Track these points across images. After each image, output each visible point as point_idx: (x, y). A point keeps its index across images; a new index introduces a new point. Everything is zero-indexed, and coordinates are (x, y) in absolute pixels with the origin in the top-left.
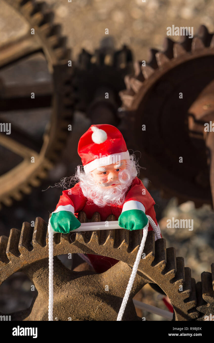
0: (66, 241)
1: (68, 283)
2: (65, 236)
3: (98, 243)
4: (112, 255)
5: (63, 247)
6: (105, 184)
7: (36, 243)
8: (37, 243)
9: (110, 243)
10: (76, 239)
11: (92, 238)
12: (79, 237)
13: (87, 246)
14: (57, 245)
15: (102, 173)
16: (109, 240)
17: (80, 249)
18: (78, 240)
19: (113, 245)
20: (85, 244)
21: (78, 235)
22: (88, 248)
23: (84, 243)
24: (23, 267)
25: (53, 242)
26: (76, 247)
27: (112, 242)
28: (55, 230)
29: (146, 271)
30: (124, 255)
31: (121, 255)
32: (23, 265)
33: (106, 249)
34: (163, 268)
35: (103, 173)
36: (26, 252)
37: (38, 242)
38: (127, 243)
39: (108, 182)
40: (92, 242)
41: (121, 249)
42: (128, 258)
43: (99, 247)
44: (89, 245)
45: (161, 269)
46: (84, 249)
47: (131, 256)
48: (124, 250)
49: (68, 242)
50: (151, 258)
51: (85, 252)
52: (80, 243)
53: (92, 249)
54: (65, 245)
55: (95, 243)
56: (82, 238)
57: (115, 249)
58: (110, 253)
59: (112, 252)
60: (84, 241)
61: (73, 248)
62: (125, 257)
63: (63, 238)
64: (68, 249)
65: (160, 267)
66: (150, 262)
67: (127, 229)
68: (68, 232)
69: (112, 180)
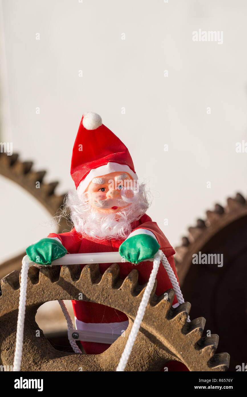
0: (46, 278)
1: (51, 362)
2: (45, 270)
3: (90, 281)
4: (110, 300)
5: (43, 289)
6: (103, 202)
8: (7, 284)
9: (108, 280)
10: (61, 274)
11: (83, 272)
12: (64, 271)
13: (75, 286)
14: (35, 285)
15: (99, 190)
16: (108, 277)
17: (65, 292)
18: (63, 276)
19: (111, 283)
20: (72, 283)
21: (63, 268)
23: (72, 280)
26: (61, 288)
29: (159, 329)
30: (127, 300)
31: (123, 301)
33: (102, 290)
34: (183, 322)
35: (101, 190)
37: (8, 282)
38: (131, 280)
39: (106, 200)
40: (82, 280)
41: (122, 289)
42: (132, 305)
43: (92, 288)
44: (78, 285)
45: (180, 324)
46: (71, 292)
47: (137, 302)
48: (127, 291)
49: (49, 279)
50: (165, 305)
51: (73, 296)
52: (66, 280)
53: (83, 291)
54: (45, 285)
55: (86, 281)
56: (68, 272)
57: (114, 290)
58: (108, 298)
59: (110, 296)
60: (71, 277)
61: (56, 290)
62: (128, 303)
63: (43, 273)
64: (50, 292)
65: (179, 321)
66: (164, 312)
67: (130, 261)
68: (49, 262)
69: (112, 196)
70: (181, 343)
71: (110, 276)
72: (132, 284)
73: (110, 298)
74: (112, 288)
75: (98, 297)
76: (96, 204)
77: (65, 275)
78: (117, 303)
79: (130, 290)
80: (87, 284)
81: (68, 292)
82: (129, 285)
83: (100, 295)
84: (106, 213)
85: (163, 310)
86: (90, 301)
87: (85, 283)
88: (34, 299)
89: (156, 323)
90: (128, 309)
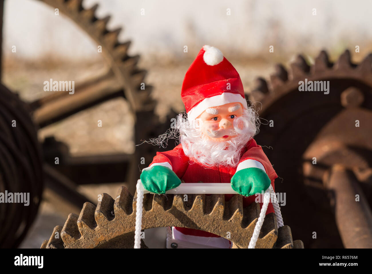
0: (159, 206)
2: (158, 198)
3: (202, 211)
4: (220, 230)
5: (155, 216)
6: (216, 132)
7: (119, 208)
8: (121, 209)
9: (219, 212)
10: (173, 204)
11: (195, 203)
12: (177, 201)
13: (187, 215)
14: (147, 211)
16: (218, 208)
17: (177, 220)
18: (176, 206)
19: (222, 215)
20: (185, 212)
21: (177, 198)
22: (188, 218)
23: (184, 210)
24: (98, 245)
25: (143, 207)
26: (173, 216)
27: (222, 209)
28: (147, 188)
30: (237, 231)
31: (233, 232)
32: (98, 243)
33: (212, 220)
35: (213, 119)
36: (105, 221)
37: (121, 207)
38: (241, 213)
39: (219, 130)
40: (194, 210)
41: (232, 221)
42: (241, 236)
43: (203, 218)
44: (190, 214)
46: (183, 220)
47: (246, 233)
48: (238, 223)
49: (162, 207)
50: (273, 238)
51: (184, 224)
52: (179, 209)
53: (194, 220)
54: (157, 212)
55: (198, 212)
56: (181, 202)
57: (224, 221)
58: (218, 228)
59: (220, 226)
60: (184, 207)
61: (168, 217)
62: (238, 234)
63: (156, 201)
64: (162, 219)
66: (271, 244)
67: (242, 194)
68: (164, 192)
69: (225, 127)
72: (242, 217)
73: (220, 229)
74: (223, 219)
75: (208, 227)
76: (209, 133)
77: (178, 204)
78: (226, 233)
79: (241, 222)
80: (199, 214)
81: (179, 220)
82: (239, 217)
83: (211, 225)
84: (217, 141)
85: (271, 242)
86: (200, 230)
87: (197, 213)
88: (147, 224)
90: (237, 239)
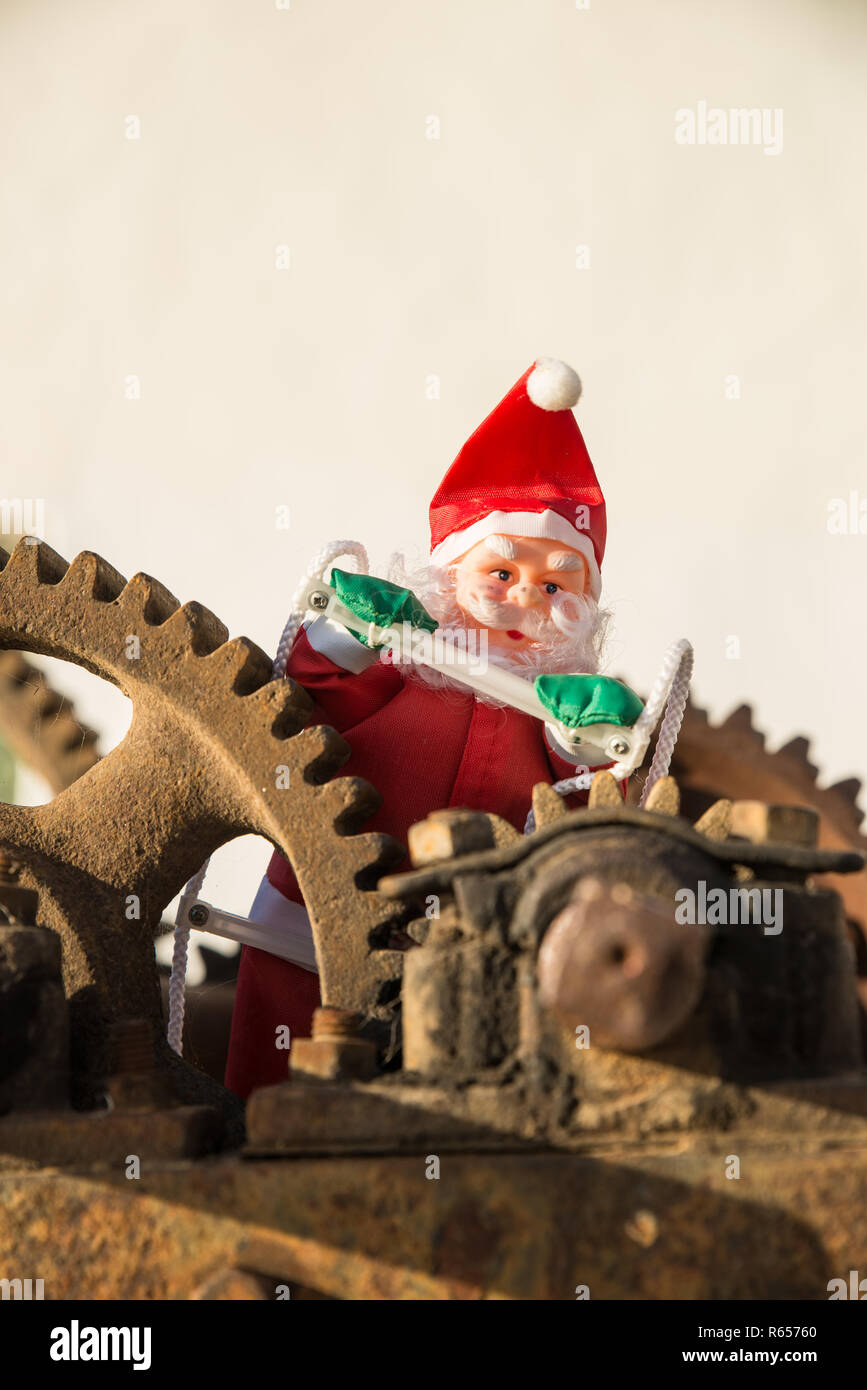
6: (493, 604)
15: (492, 571)
29: (211, 719)
35: (497, 574)
39: (504, 602)
45: (270, 708)
47: (158, 640)
48: (135, 609)
50: (235, 655)
57: (97, 604)
58: (78, 625)
65: (269, 701)
66: (229, 674)
69: (521, 600)
70: (267, 763)
71: (92, 564)
72: (148, 589)
73: (86, 625)
74: (94, 597)
78: (101, 639)
79: (143, 605)
80: (28, 580)
82: (140, 591)
83: (58, 614)
85: (228, 667)
89: (203, 702)
